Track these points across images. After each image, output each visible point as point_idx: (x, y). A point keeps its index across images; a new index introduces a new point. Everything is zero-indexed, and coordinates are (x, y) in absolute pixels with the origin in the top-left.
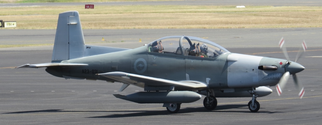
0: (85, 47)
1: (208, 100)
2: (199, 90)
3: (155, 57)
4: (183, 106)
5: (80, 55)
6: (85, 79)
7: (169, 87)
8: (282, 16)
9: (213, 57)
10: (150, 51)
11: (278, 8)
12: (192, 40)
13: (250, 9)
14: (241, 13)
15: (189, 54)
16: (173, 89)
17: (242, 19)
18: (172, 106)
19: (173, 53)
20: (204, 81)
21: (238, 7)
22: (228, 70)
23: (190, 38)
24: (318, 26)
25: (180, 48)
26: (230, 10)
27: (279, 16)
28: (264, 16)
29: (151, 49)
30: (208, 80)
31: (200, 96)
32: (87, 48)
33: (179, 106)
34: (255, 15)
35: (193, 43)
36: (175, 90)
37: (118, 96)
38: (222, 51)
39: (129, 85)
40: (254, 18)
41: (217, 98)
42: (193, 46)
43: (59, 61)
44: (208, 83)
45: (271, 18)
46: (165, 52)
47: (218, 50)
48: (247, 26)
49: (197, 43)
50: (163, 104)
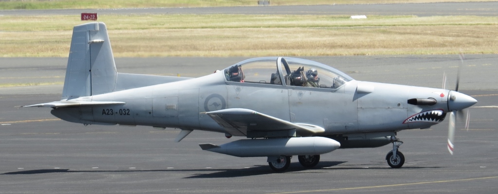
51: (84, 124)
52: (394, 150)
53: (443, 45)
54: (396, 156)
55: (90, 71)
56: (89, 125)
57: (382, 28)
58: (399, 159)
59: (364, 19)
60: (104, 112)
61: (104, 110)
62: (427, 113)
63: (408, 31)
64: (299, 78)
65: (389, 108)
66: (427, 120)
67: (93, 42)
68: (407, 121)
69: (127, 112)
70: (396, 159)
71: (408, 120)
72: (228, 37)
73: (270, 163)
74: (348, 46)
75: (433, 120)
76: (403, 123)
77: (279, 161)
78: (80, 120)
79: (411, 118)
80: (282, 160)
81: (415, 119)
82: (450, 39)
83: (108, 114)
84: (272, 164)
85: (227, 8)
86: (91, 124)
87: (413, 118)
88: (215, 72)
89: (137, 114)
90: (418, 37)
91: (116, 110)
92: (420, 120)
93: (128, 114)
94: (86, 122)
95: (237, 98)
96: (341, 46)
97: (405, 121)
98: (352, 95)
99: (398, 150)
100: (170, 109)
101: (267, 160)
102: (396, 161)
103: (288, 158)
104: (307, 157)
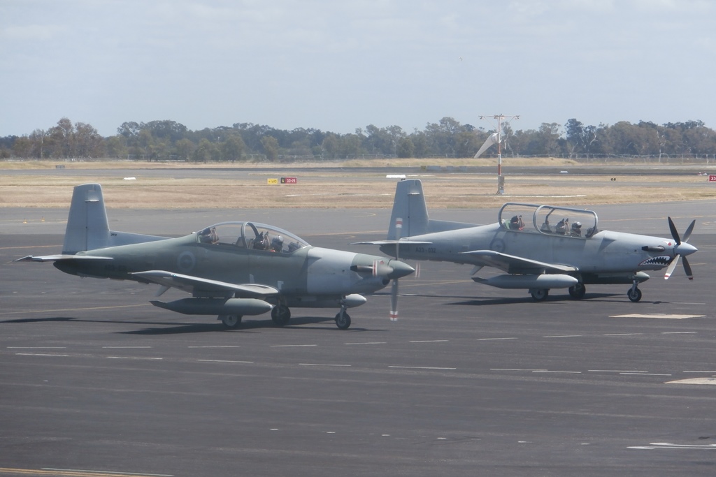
0: (109, 234)
1: (278, 311)
2: (267, 297)
3: (207, 251)
4: (245, 318)
5: (102, 245)
6: (109, 279)
7: (228, 293)
8: (182, 192)
9: (287, 252)
10: (199, 242)
11: (179, 180)
12: (258, 227)
13: (142, 182)
14: (128, 187)
15: (254, 247)
16: (234, 296)
17: (128, 195)
18: (230, 319)
19: (232, 245)
20: (275, 286)
21: (126, 179)
22: (308, 271)
23: (256, 224)
24: (227, 207)
25: (242, 238)
26: (115, 182)
27: (179, 192)
28: (158, 191)
29: (201, 239)
30: (280, 283)
31: (271, 306)
32: (113, 235)
33: (239, 318)
34: (147, 190)
35: (259, 231)
36: (236, 297)
37: (156, 304)
38: (300, 244)
39: (169, 287)
40: (144, 194)
41: (290, 309)
42: (259, 237)
43: (74, 253)
44: (280, 288)
45: (167, 194)
46: (220, 244)
47: (295, 242)
48: (132, 205)
49: (265, 231)
50: (217, 316)
52: (633, 287)
53: (189, 201)
54: (635, 292)
57: (146, 187)
58: (637, 295)
59: (133, 180)
60: (417, 250)
62: (657, 258)
63: (165, 190)
65: (628, 253)
66: (657, 264)
71: (642, 263)
72: (28, 193)
74: (117, 201)
75: (662, 263)
77: (539, 293)
80: (541, 292)
81: (648, 263)
82: (194, 196)
83: (420, 251)
84: (534, 295)
85: (33, 170)
86: (408, 259)
87: (646, 262)
89: (441, 253)
90: (171, 194)
91: (426, 248)
92: (652, 263)
93: (434, 252)
94: (405, 257)
96: (113, 201)
97: (640, 264)
98: (601, 242)
99: (636, 287)
100: (466, 249)
101: (529, 292)
102: (635, 296)
103: (546, 291)
104: (575, 290)
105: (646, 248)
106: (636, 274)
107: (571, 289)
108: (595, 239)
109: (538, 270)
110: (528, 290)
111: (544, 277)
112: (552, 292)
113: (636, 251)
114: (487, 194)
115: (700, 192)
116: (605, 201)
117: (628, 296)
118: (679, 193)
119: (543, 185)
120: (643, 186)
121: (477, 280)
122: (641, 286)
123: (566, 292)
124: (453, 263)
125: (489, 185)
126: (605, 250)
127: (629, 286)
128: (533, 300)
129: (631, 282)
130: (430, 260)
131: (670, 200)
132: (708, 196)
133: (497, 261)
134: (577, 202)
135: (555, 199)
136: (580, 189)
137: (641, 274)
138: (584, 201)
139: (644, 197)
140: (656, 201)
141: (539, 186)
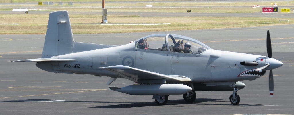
51: (55, 73)
52: (233, 93)
54: (235, 97)
55: (58, 40)
56: (57, 73)
58: (237, 99)
60: (65, 66)
61: (65, 64)
62: (252, 71)
64: (179, 47)
65: (230, 67)
66: (252, 75)
67: (60, 23)
68: (240, 76)
69: (78, 66)
70: (235, 99)
71: (241, 74)
73: (156, 100)
75: (256, 75)
76: (238, 76)
77: (161, 98)
78: (52, 70)
79: (243, 74)
80: (163, 98)
81: (245, 74)
83: (67, 67)
84: (157, 100)
86: (58, 73)
87: (244, 74)
88: (131, 42)
89: (84, 67)
91: (72, 64)
92: (248, 75)
93: (79, 67)
94: (56, 71)
95: (141, 59)
97: (239, 75)
98: (208, 59)
99: (236, 94)
100: (103, 64)
101: (153, 98)
102: (235, 100)
103: (167, 96)
104: (188, 96)
105: (243, 63)
106: (235, 83)
107: (185, 96)
108: (204, 56)
109: (160, 81)
110: (152, 96)
111: (165, 86)
112: (171, 98)
113: (236, 65)
114: (94, 23)
115: (258, 21)
116: (185, 27)
117: (229, 101)
118: (242, 21)
119: (136, 16)
120: (213, 16)
121: (113, 88)
122: (240, 93)
123: (181, 97)
124: (93, 75)
125: (94, 16)
126: (212, 65)
127: (230, 93)
128: (156, 104)
129: (232, 90)
130: (75, 73)
131: (236, 27)
132: (263, 23)
133: (129, 74)
134: (164, 28)
135: (147, 27)
136: (164, 19)
137: (239, 83)
138: (170, 28)
139: (216, 25)
140: (225, 28)
141: (132, 16)
